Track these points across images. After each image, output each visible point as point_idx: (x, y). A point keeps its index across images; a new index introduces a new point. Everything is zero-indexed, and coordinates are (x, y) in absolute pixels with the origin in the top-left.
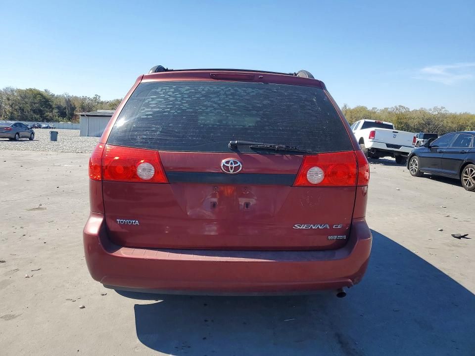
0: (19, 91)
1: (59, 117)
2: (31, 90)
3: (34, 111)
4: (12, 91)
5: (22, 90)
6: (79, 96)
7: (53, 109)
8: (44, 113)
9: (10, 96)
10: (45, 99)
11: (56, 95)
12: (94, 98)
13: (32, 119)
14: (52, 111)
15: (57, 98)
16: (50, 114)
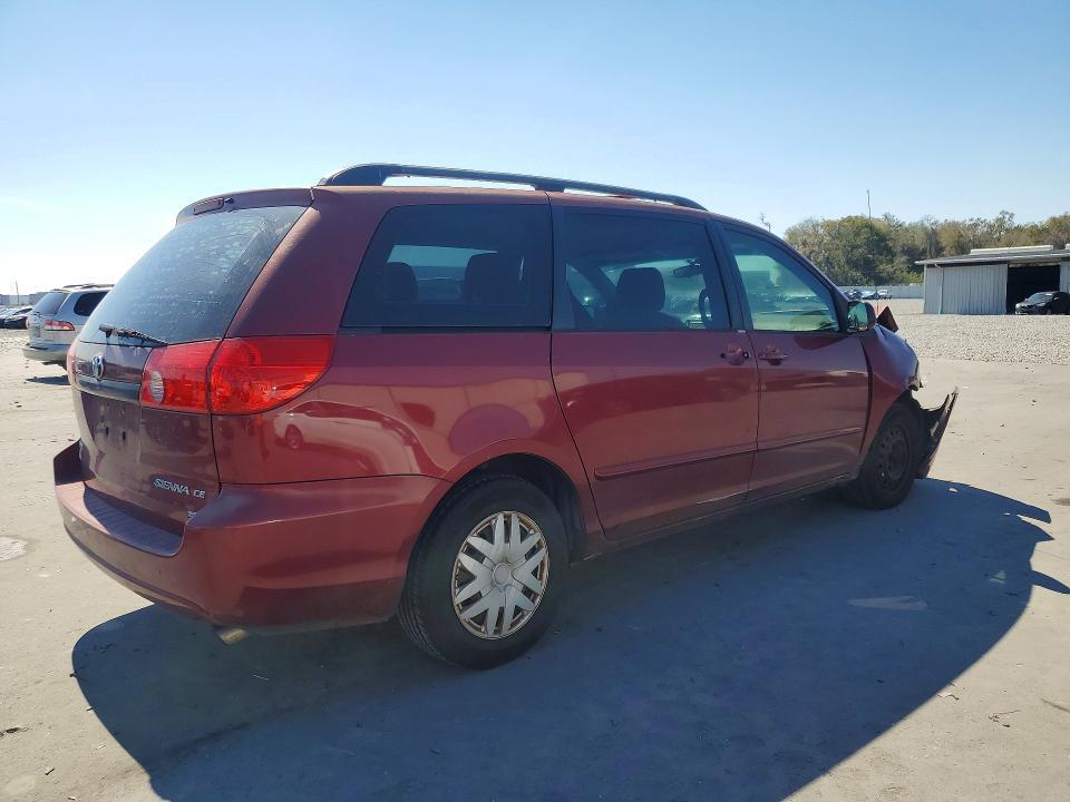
0: (829, 225)
1: (909, 272)
2: (849, 219)
3: (854, 264)
4: (815, 226)
5: (832, 222)
6: (960, 221)
7: (894, 255)
8: (875, 267)
9: (810, 235)
10: (877, 234)
11: (907, 223)
12: (998, 220)
13: (847, 281)
14: (892, 261)
15: (907, 230)
16: (889, 268)
